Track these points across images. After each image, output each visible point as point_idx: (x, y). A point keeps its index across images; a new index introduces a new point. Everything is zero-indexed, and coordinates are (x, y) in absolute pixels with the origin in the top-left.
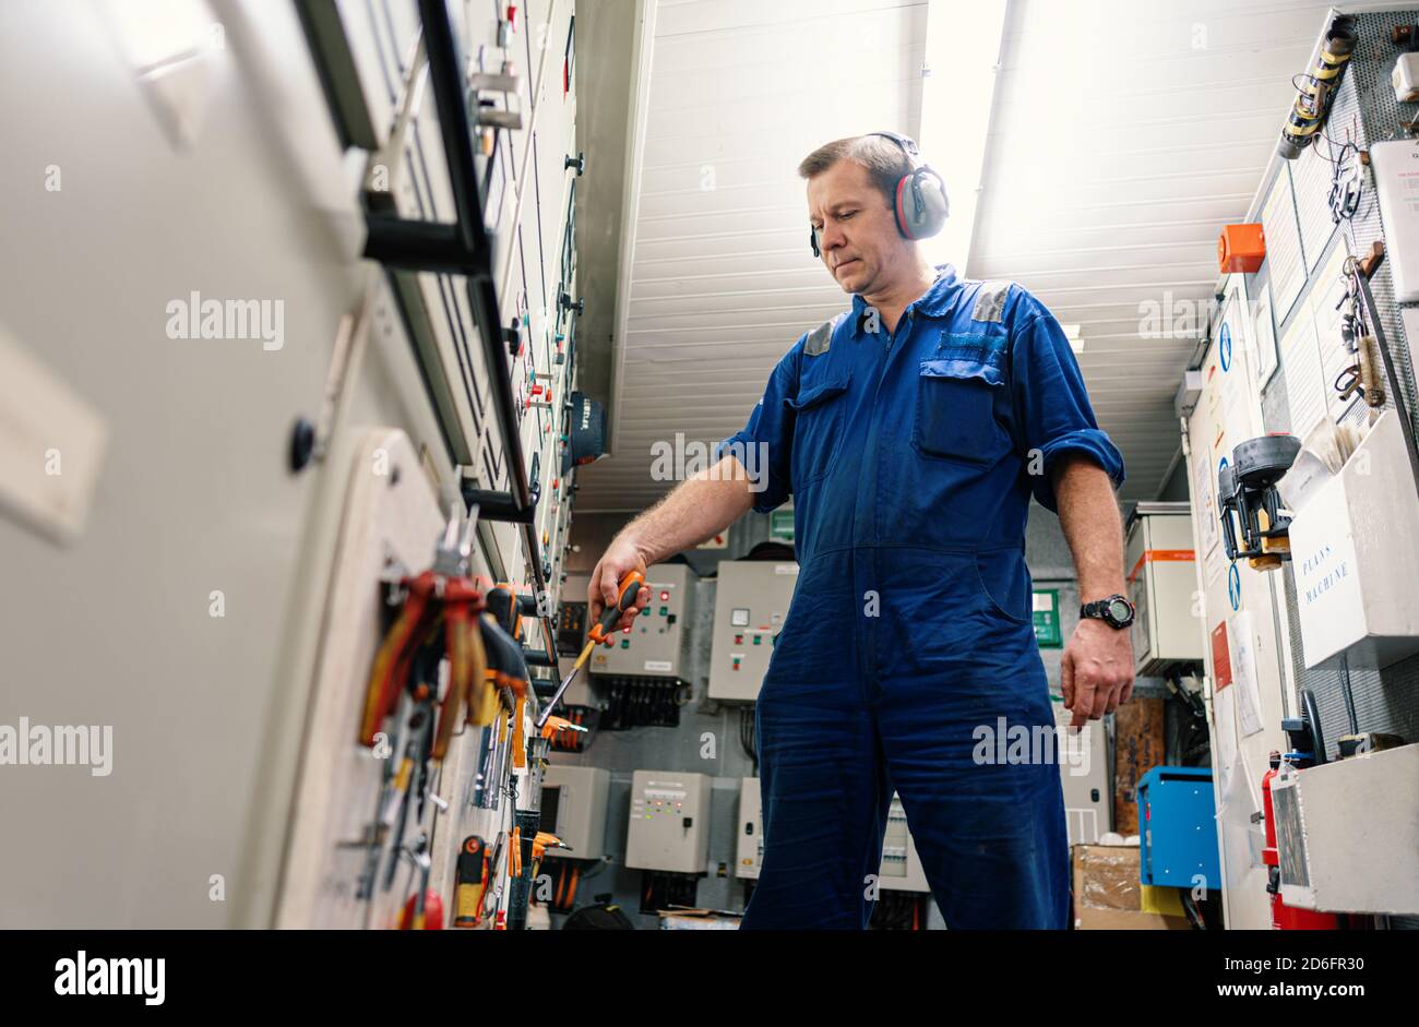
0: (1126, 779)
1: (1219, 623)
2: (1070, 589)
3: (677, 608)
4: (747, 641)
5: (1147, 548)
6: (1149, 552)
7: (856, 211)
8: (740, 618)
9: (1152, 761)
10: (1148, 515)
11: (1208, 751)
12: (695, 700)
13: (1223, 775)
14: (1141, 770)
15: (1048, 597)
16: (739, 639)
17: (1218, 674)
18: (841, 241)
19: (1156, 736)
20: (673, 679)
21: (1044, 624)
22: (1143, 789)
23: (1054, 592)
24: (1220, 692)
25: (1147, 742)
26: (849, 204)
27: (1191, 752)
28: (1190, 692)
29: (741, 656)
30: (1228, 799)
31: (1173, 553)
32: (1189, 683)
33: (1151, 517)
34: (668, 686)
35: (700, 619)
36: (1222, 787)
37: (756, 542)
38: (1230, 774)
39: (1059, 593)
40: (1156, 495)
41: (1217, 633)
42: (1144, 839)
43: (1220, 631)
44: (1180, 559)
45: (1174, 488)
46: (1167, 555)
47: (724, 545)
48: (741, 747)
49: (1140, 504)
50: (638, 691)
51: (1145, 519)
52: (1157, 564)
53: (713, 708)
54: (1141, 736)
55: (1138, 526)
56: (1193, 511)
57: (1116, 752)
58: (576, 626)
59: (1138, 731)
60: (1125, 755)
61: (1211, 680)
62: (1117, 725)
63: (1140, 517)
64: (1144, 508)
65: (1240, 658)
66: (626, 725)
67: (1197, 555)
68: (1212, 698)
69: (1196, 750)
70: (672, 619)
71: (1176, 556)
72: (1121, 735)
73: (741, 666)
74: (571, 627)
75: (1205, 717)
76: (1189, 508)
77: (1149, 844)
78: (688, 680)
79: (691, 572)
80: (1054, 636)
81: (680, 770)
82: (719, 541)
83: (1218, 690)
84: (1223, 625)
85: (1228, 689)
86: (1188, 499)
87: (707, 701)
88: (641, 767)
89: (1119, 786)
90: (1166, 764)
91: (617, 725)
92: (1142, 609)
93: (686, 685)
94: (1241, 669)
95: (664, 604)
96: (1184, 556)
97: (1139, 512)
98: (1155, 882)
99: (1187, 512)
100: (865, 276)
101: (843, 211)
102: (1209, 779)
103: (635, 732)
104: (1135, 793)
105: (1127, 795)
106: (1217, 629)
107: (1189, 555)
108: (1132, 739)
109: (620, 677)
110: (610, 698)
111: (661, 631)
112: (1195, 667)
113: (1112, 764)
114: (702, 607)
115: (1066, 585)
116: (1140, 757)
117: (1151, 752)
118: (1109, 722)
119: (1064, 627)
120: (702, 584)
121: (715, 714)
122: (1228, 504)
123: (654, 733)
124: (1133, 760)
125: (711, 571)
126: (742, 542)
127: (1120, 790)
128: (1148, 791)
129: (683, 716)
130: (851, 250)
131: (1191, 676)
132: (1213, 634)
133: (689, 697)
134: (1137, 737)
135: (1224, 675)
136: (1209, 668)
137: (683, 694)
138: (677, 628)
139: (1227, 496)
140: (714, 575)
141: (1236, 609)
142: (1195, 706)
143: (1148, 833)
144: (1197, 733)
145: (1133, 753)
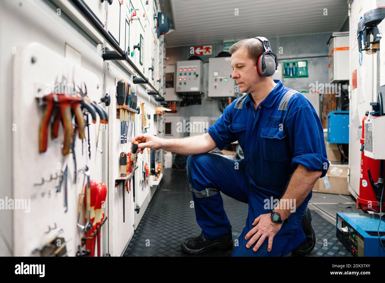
0: (325, 113)
1: (355, 70)
2: (312, 60)
3: (198, 73)
4: (218, 80)
5: (335, 47)
6: (335, 48)
7: (243, 66)
8: (216, 74)
9: (333, 108)
10: (335, 37)
11: (348, 106)
12: (205, 97)
13: (352, 114)
14: (330, 110)
15: (305, 63)
16: (216, 80)
17: (353, 85)
18: (238, 76)
19: (334, 101)
20: (199, 92)
21: (303, 71)
22: (329, 117)
23: (306, 61)
24: (354, 90)
25: (332, 103)
26: (240, 64)
27: (344, 106)
28: (345, 89)
29: (217, 85)
30: (353, 121)
31: (343, 48)
32: (345, 87)
33: (337, 37)
34: (198, 94)
35: (205, 75)
36: (352, 117)
37: (220, 51)
38: (354, 114)
39: (308, 61)
40: (339, 30)
41: (354, 73)
42: (328, 130)
43: (355, 72)
44: (345, 50)
45: (345, 27)
46: (341, 49)
47: (211, 53)
48: (218, 109)
49: (334, 33)
50: (190, 96)
51: (335, 38)
52: (337, 51)
53: (210, 99)
54: (330, 101)
55: (333, 40)
56: (350, 35)
57: (322, 106)
58: (172, 79)
59: (329, 100)
60: (325, 107)
61: (351, 86)
62: (323, 98)
63: (333, 37)
64: (335, 34)
65: (360, 80)
66: (188, 105)
67: (350, 48)
68: (351, 92)
69: (346, 105)
70: (197, 76)
71: (344, 49)
72: (324, 101)
73: (217, 87)
74: (170, 79)
75: (348, 97)
76: (348, 34)
77: (330, 131)
78: (203, 92)
79: (202, 61)
80: (306, 74)
81: (202, 116)
82: (209, 52)
83: (353, 89)
84: (356, 70)
85: (356, 89)
86: (348, 31)
87: (209, 98)
88: (192, 116)
89: (323, 115)
90: (337, 110)
91: (185, 105)
92: (332, 66)
93: (202, 93)
94: (360, 84)
95: (195, 72)
96: (346, 49)
97: (333, 36)
98: (331, 141)
99: (348, 35)
100: (246, 88)
101: (239, 66)
102: (348, 114)
103: (190, 107)
104: (327, 118)
105: (325, 118)
106: (354, 71)
107: (348, 48)
108: (327, 102)
109: (185, 93)
110: (182, 98)
111: (195, 79)
112: (346, 82)
113: (321, 109)
114: (205, 71)
115: (310, 59)
116: (329, 107)
117: (333, 105)
118: (321, 97)
119: (309, 71)
120: (205, 65)
121: (211, 101)
122: (360, 33)
123: (195, 107)
124: (327, 108)
125: (207, 61)
126: (216, 52)
127: (323, 116)
128: (330, 118)
129: (203, 101)
130: (241, 80)
131: (345, 84)
132: (353, 73)
133: (204, 96)
134: (329, 102)
135: (355, 85)
136: (351, 83)
137: (202, 96)
138: (199, 78)
139: (360, 30)
140: (208, 62)
141: (360, 65)
142: (346, 93)
143: (330, 129)
144: (346, 100)
145: (327, 106)
